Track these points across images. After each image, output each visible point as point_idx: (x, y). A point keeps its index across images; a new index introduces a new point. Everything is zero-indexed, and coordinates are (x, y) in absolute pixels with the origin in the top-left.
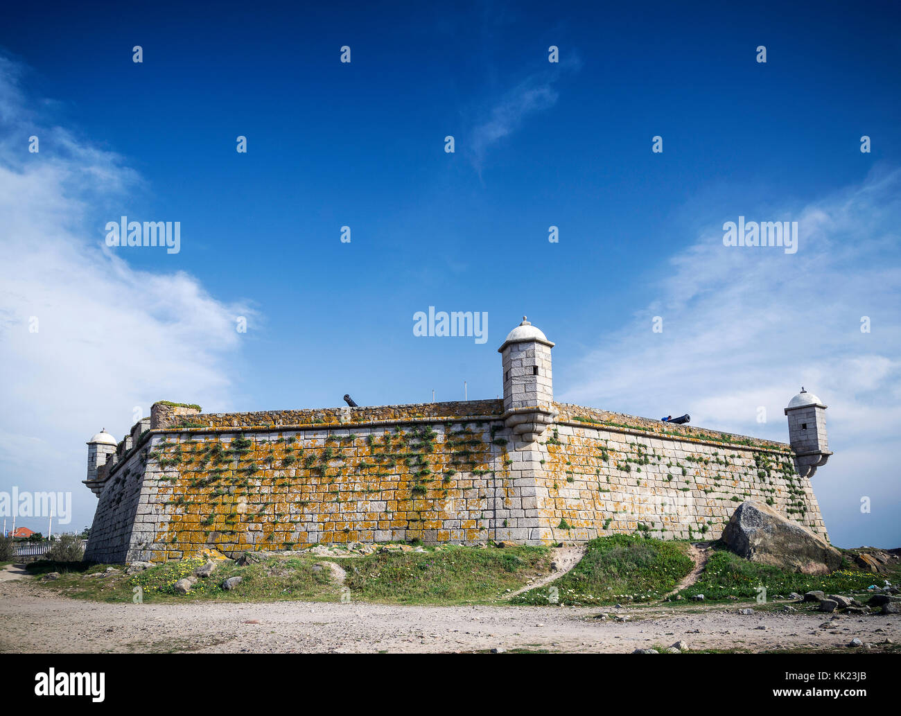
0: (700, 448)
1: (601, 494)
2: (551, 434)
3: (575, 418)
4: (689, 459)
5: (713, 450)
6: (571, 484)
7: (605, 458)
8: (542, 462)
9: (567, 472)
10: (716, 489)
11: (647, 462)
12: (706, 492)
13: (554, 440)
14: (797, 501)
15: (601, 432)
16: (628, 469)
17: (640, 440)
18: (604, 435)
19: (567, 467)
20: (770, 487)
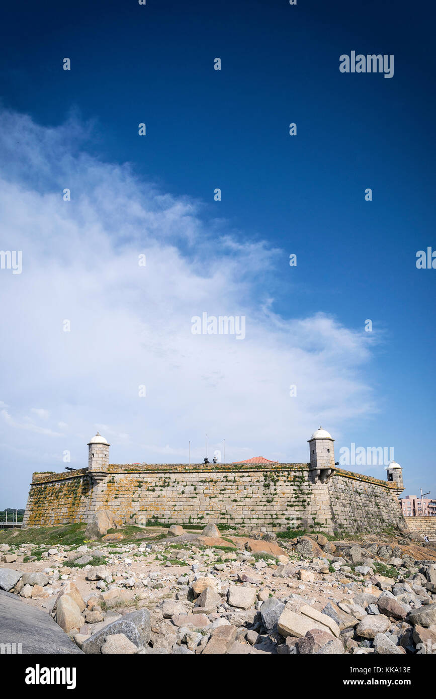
0: (214, 475)
1: (133, 503)
2: (111, 479)
3: (125, 470)
4: (202, 481)
5: (225, 474)
6: (117, 500)
7: (140, 486)
8: (102, 491)
9: (115, 494)
10: (220, 495)
11: (168, 486)
12: (210, 498)
13: (112, 481)
14: (301, 499)
15: (141, 474)
16: (153, 490)
17: (167, 475)
18: (142, 475)
19: (116, 492)
20: (275, 492)
